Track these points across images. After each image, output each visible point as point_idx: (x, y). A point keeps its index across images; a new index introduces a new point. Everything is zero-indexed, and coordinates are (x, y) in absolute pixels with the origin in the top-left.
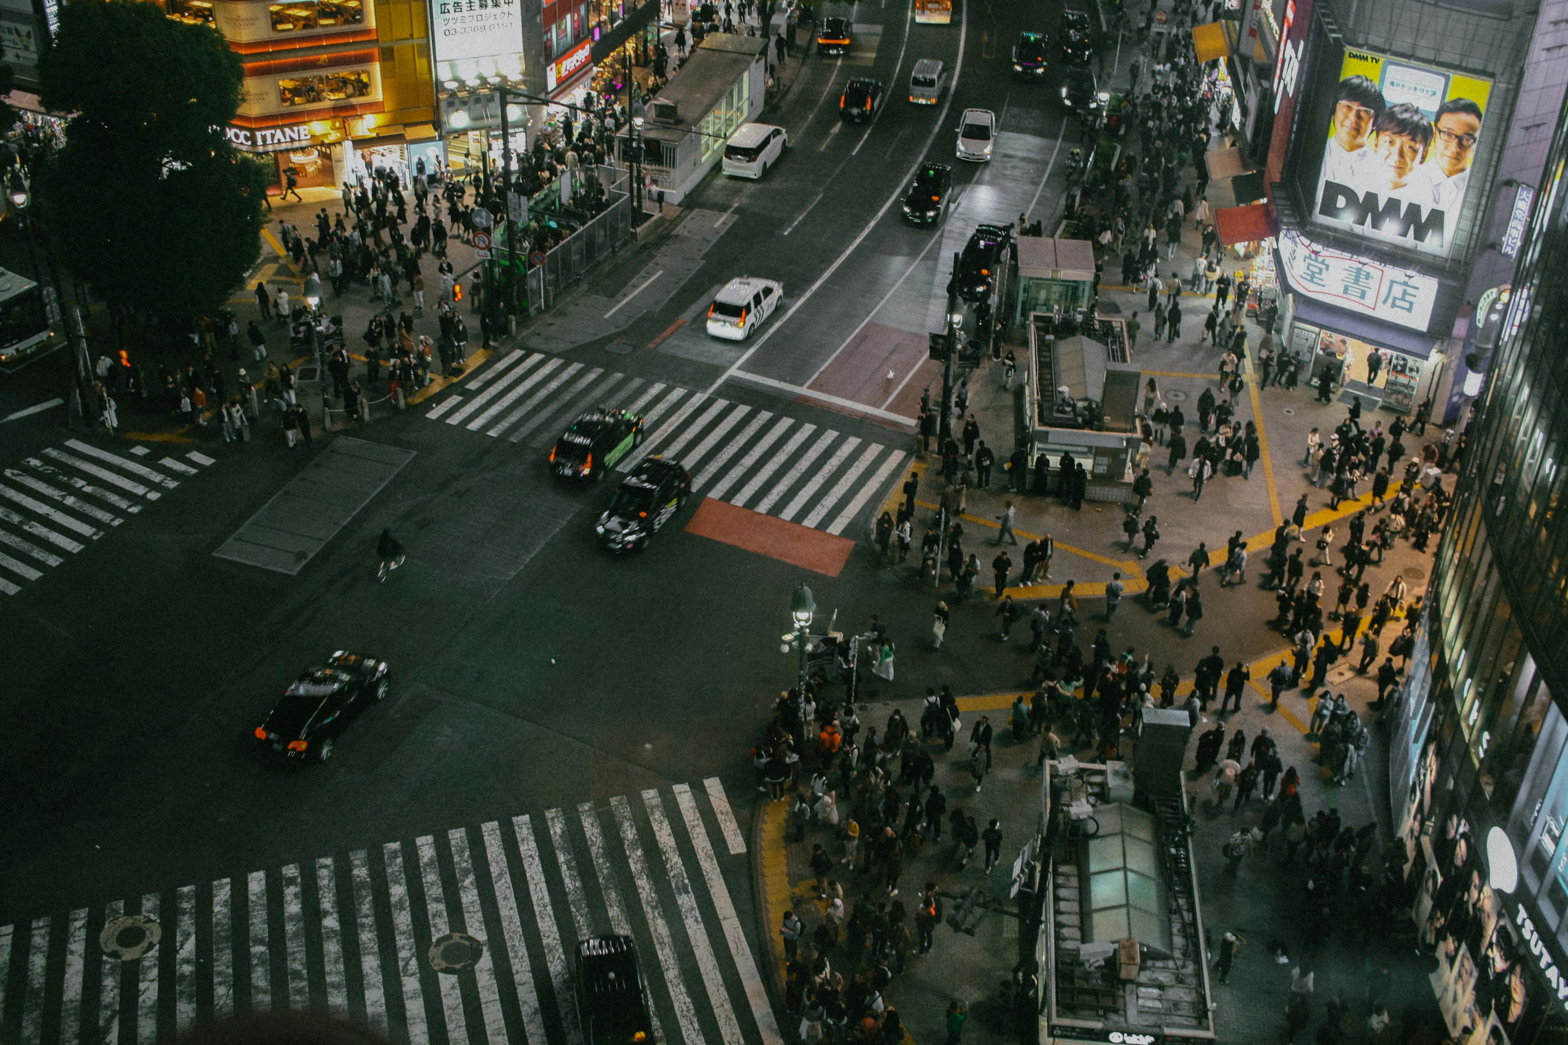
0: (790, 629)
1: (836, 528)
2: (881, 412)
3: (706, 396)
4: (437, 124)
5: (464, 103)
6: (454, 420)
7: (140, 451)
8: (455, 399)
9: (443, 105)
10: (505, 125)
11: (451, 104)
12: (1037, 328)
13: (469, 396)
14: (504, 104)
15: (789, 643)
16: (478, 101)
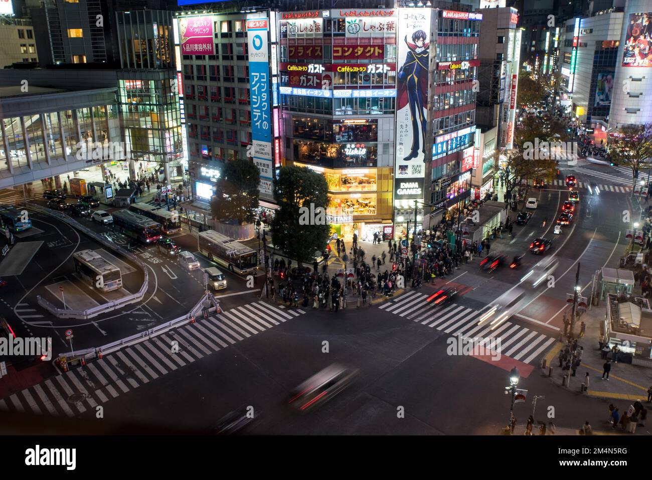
0: (509, 385)
1: (527, 361)
2: (546, 324)
3: (479, 312)
4: (393, 220)
5: (403, 214)
6: (388, 310)
7: (282, 307)
8: (389, 304)
9: (396, 214)
10: (415, 222)
11: (398, 214)
12: (610, 299)
13: (395, 303)
14: (416, 215)
15: (508, 390)
16: (407, 213)
